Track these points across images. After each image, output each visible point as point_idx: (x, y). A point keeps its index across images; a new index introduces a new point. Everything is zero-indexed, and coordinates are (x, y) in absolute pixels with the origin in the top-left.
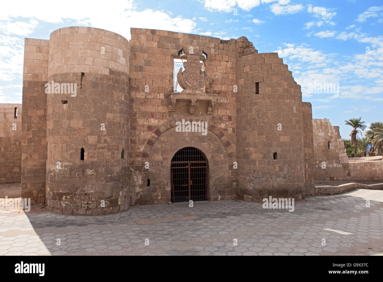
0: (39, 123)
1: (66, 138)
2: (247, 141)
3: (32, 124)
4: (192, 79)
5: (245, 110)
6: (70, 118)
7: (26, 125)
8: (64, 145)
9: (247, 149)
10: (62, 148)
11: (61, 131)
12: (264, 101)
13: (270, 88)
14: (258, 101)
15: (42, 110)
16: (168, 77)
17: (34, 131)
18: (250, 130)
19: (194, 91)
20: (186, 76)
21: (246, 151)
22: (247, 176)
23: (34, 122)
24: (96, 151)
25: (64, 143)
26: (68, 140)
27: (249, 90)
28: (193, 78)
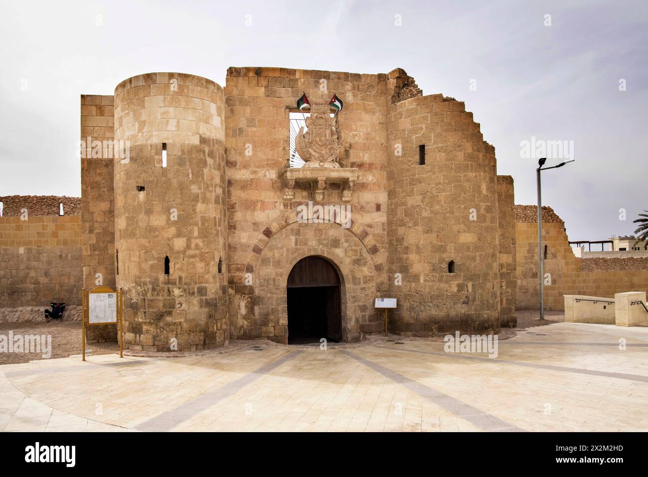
0: (104, 221)
1: (144, 242)
2: (405, 244)
3: (95, 224)
4: (319, 145)
5: (402, 193)
6: (149, 212)
7: (87, 225)
8: (141, 252)
9: (405, 256)
10: (140, 257)
11: (138, 232)
12: (433, 176)
13: (444, 154)
14: (424, 176)
15: (107, 202)
16: (282, 143)
17: (98, 233)
18: (411, 225)
19: (322, 164)
20: (310, 141)
21: (404, 261)
22: (405, 301)
23: (98, 220)
24: (184, 262)
25: (143, 250)
26: (147, 245)
27: (410, 159)
28: (320, 143)
